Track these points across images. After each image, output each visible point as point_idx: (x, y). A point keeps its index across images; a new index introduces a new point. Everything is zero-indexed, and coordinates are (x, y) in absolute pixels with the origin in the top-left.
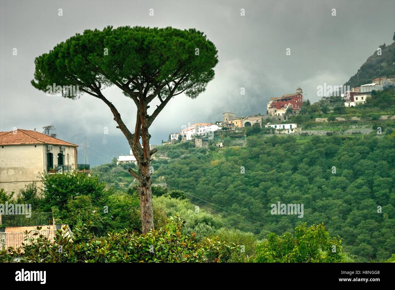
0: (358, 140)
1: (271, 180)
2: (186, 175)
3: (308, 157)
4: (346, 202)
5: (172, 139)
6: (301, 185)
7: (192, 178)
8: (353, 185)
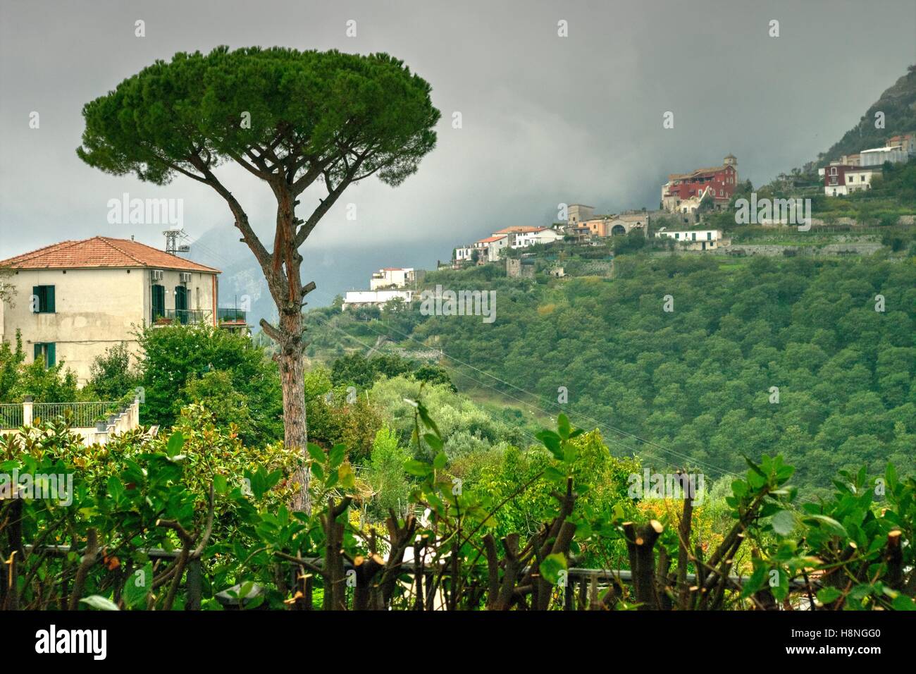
0: (849, 266)
1: (663, 348)
2: (484, 334)
3: (741, 301)
4: (818, 396)
5: (459, 257)
6: (724, 360)
7: (497, 340)
8: (835, 361)
